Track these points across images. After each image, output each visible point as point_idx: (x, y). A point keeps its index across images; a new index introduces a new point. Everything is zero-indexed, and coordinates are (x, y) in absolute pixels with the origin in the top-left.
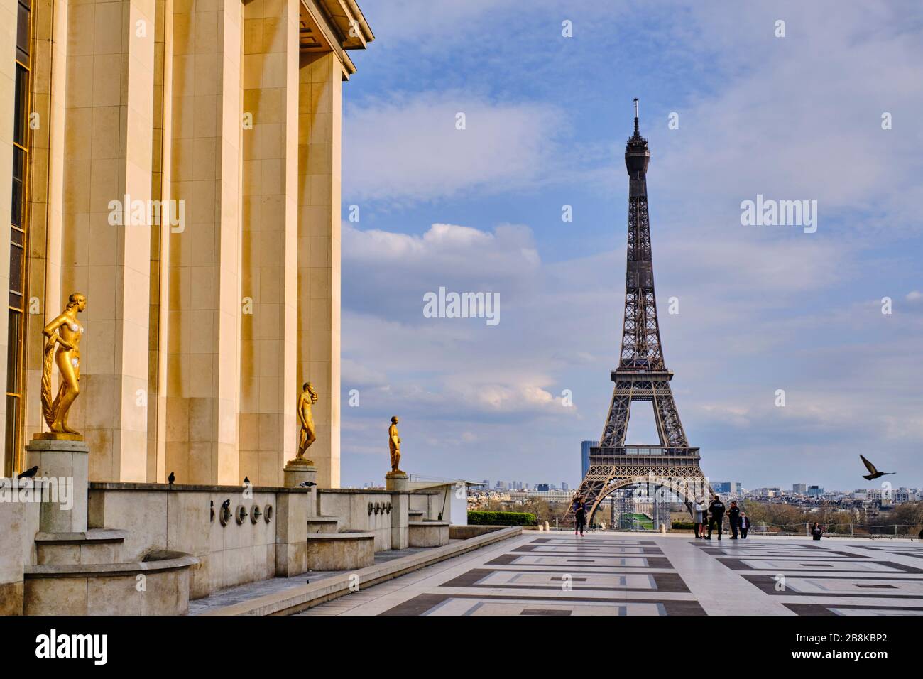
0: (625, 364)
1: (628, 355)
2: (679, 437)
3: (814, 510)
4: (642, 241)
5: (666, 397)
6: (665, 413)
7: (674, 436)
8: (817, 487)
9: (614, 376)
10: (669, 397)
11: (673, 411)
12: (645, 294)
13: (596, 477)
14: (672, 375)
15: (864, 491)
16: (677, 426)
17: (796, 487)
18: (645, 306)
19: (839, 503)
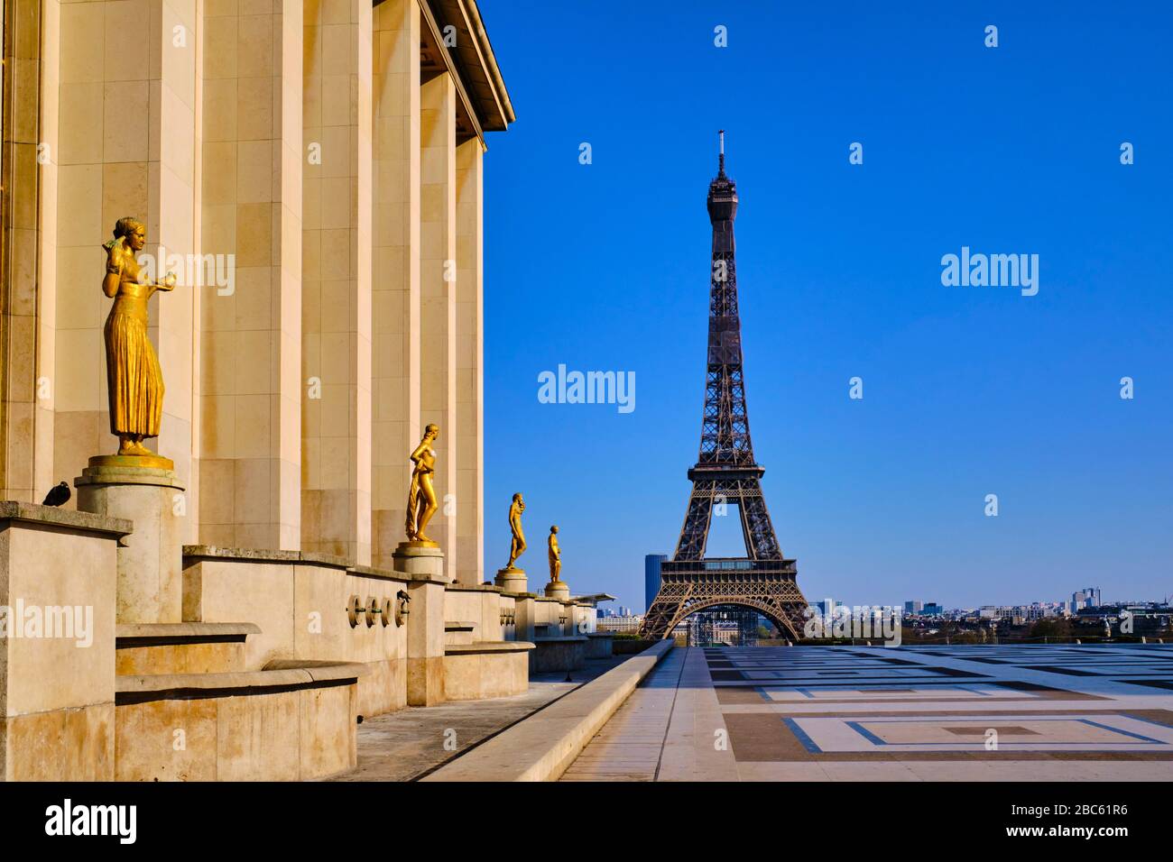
0: (705, 458)
1: (709, 447)
2: (770, 548)
3: (933, 632)
4: (727, 307)
5: (755, 498)
6: (754, 518)
7: (764, 545)
8: (934, 605)
9: (692, 475)
10: (759, 499)
11: (763, 515)
12: (730, 372)
13: (669, 599)
14: (762, 472)
15: (991, 607)
16: (768, 534)
17: (909, 606)
18: (731, 388)
19: (963, 623)
